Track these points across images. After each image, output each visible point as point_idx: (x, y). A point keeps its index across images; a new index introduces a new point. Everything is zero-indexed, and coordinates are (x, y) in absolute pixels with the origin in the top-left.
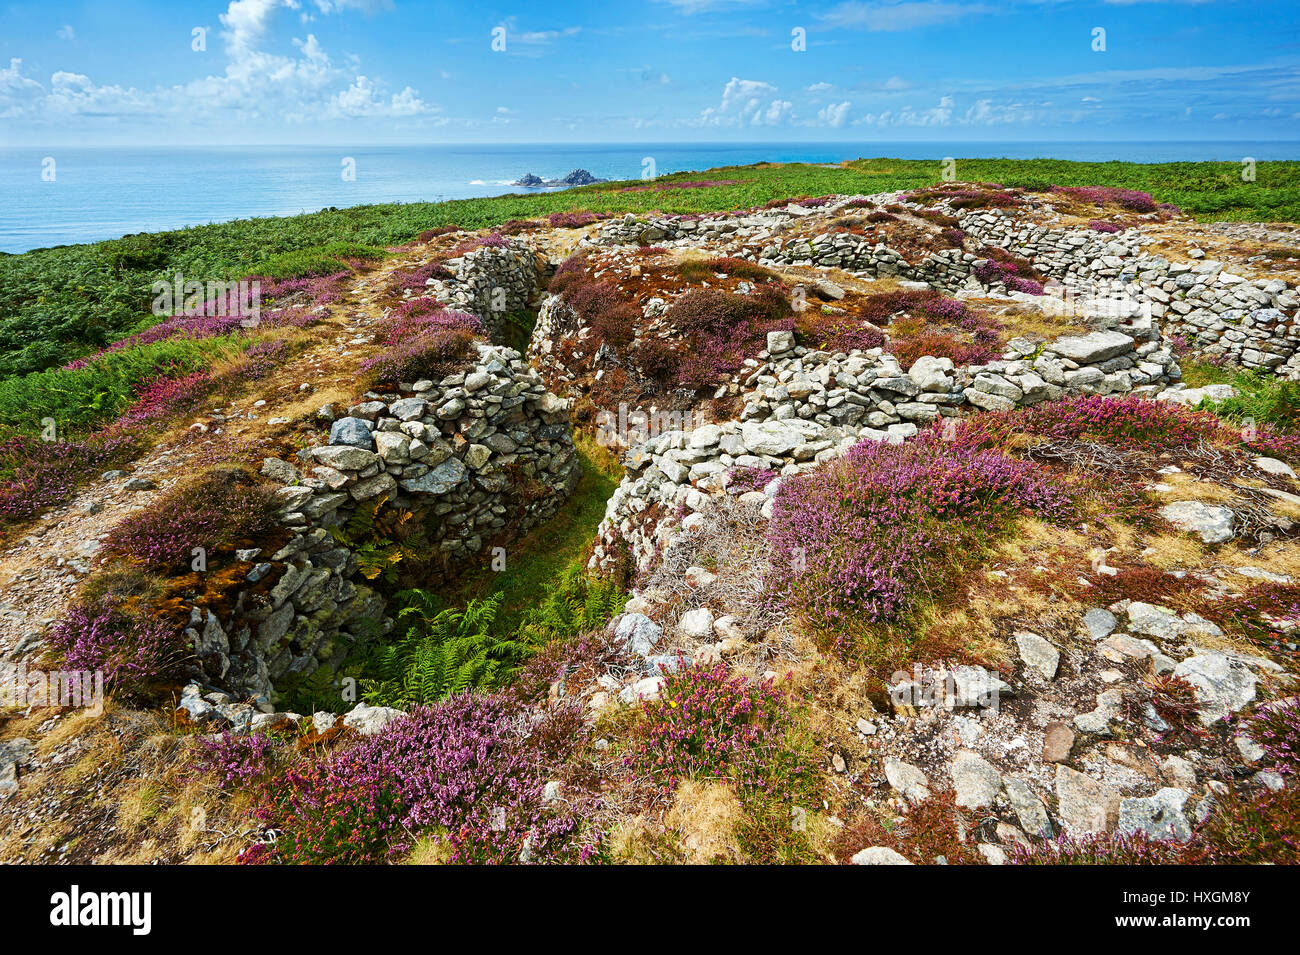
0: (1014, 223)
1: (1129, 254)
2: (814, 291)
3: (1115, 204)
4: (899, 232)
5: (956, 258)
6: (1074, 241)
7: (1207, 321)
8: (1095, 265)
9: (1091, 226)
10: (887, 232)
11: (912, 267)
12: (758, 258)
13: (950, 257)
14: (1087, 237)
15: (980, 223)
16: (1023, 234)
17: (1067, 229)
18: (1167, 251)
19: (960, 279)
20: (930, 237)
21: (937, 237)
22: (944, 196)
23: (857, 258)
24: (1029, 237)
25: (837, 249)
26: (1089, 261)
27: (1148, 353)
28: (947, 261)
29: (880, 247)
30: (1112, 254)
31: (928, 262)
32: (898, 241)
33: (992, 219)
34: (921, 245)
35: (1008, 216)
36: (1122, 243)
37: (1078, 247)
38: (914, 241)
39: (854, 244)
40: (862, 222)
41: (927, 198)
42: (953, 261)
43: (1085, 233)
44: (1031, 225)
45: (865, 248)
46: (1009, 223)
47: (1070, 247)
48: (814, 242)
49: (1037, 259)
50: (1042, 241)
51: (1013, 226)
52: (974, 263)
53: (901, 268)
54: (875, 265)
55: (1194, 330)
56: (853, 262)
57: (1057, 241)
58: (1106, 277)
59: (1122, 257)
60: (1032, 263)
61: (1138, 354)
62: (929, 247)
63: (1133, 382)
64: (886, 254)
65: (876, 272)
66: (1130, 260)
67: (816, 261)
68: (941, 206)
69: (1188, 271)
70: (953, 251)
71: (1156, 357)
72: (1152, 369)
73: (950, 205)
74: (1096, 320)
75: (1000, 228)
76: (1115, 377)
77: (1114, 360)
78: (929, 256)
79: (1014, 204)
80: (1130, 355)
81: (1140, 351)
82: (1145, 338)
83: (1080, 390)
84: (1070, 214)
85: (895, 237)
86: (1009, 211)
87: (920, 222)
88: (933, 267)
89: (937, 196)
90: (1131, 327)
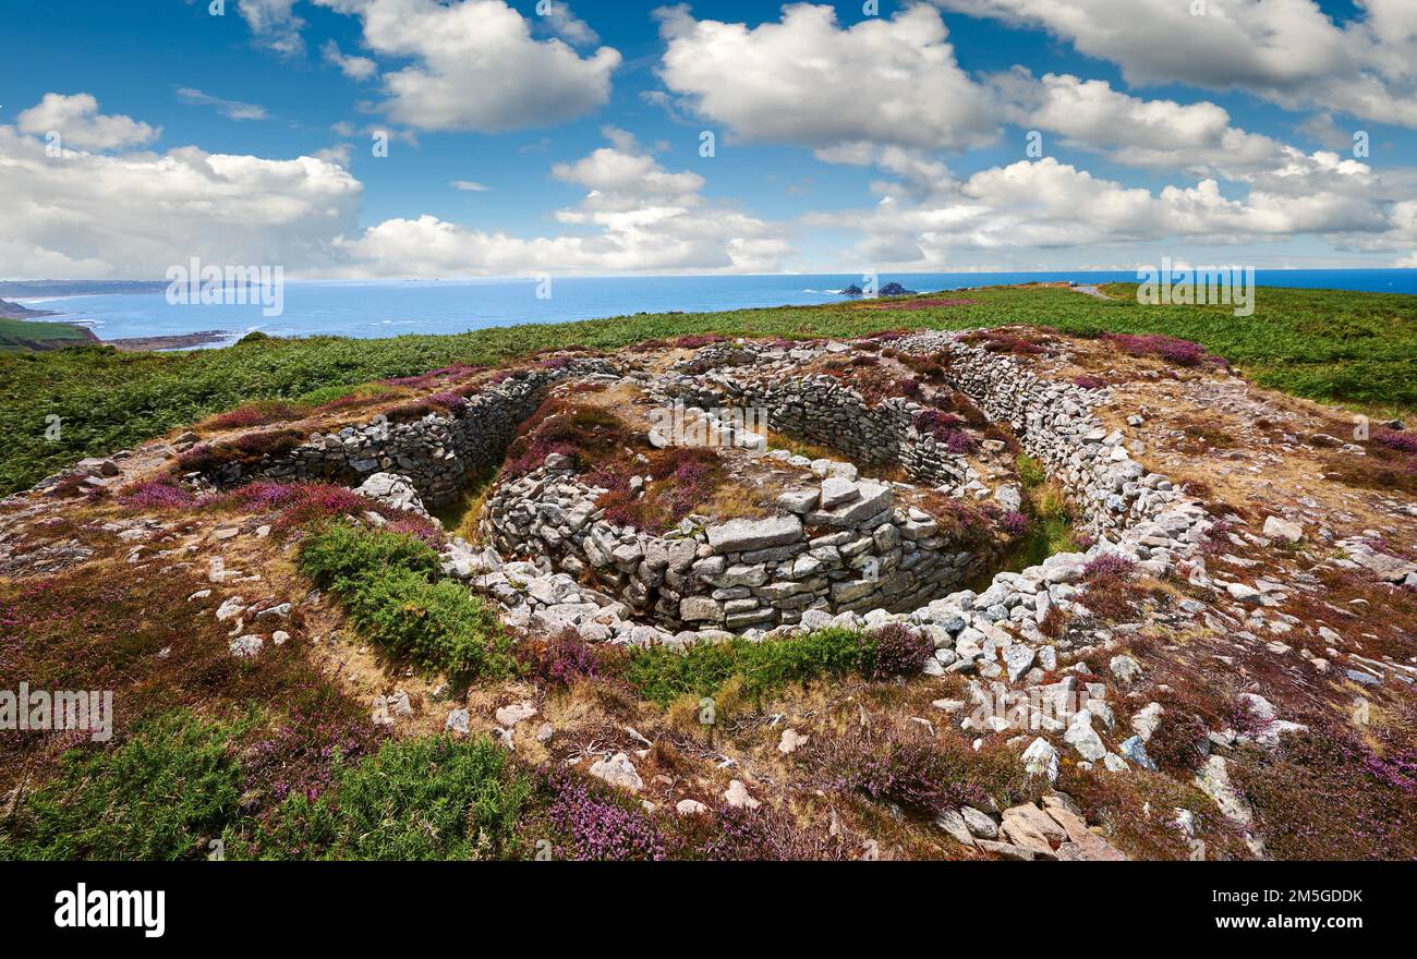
0: (1020, 370)
1: (1078, 414)
4: (868, 376)
6: (1051, 394)
8: (1056, 422)
9: (1079, 379)
10: (860, 375)
11: (871, 410)
13: (896, 405)
14: (1062, 391)
15: (999, 367)
16: (1023, 381)
17: (1057, 381)
18: (1112, 414)
19: (906, 425)
20: (893, 382)
21: (899, 383)
22: (987, 338)
23: (829, 397)
24: (1026, 384)
25: (815, 388)
26: (1056, 415)
28: (893, 408)
29: (848, 389)
30: (1065, 412)
31: (881, 407)
32: (863, 385)
33: (1008, 365)
34: (883, 390)
35: (1019, 363)
36: (1081, 402)
37: (1050, 402)
38: (878, 386)
39: (828, 384)
40: (848, 364)
41: (975, 339)
42: (899, 408)
43: (1066, 386)
44: (1030, 374)
45: (837, 388)
46: (1016, 370)
47: (1046, 399)
49: (1028, 408)
50: (1032, 391)
51: (1018, 374)
52: (912, 412)
53: (863, 411)
54: (841, 406)
55: (1086, 502)
56: (826, 400)
57: (1040, 392)
58: (1060, 433)
59: (1072, 417)
60: (1025, 411)
61: (809, 546)
62: (889, 393)
63: (771, 577)
64: (850, 396)
65: (845, 412)
66: (1077, 420)
67: (802, 397)
68: (980, 348)
69: (1100, 441)
70: (898, 399)
71: (820, 551)
72: (805, 564)
73: (986, 347)
74: (783, 505)
75: (1011, 374)
76: (743, 570)
77: (764, 551)
78: (885, 402)
79: (1031, 352)
80: (794, 545)
81: (812, 542)
82: (837, 528)
83: (700, 579)
84: (1080, 364)
85: (864, 381)
86: (1023, 358)
87: (899, 367)
88: (886, 412)
89: (982, 337)
90: (827, 514)
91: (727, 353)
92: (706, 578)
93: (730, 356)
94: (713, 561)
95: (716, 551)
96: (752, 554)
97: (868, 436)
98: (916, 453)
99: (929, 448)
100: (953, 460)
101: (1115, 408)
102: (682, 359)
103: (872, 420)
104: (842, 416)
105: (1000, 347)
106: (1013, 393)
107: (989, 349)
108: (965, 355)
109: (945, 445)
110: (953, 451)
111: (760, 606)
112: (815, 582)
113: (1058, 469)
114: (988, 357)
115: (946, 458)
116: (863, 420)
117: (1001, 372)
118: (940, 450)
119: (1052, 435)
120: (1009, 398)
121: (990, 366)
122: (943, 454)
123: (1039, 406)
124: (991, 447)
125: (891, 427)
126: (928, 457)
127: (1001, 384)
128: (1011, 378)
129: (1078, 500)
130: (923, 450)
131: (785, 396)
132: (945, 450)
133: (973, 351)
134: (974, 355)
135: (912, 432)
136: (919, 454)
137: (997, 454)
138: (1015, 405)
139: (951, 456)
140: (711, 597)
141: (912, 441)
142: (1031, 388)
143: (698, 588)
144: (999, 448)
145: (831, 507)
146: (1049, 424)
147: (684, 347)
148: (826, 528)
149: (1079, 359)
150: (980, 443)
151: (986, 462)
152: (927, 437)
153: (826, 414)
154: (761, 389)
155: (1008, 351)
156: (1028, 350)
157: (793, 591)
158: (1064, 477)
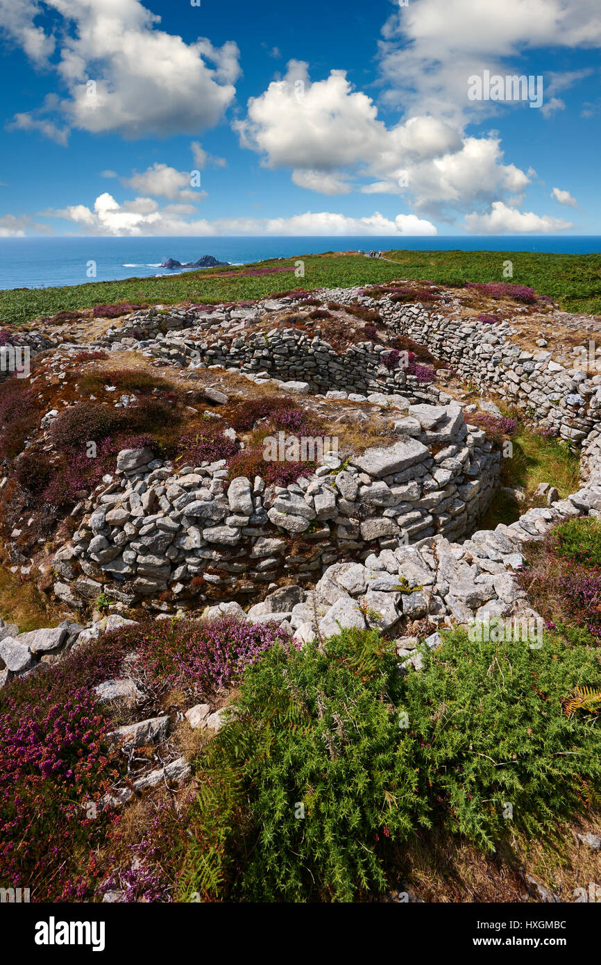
0: (429, 315)
1: (498, 343)
2: (201, 398)
3: (507, 297)
4: (330, 327)
5: (369, 348)
6: (465, 331)
7: (541, 400)
8: (478, 350)
9: (480, 318)
10: (322, 327)
11: (340, 356)
12: (229, 347)
13: (365, 348)
14: (474, 328)
15: (409, 314)
16: (436, 323)
17: (463, 320)
18: (523, 340)
19: (375, 365)
20: (353, 331)
21: (359, 331)
22: (388, 291)
23: (299, 347)
24: (439, 326)
25: (285, 341)
26: (475, 346)
27: (443, 459)
28: (363, 351)
29: (315, 340)
30: (487, 342)
31: (350, 351)
32: (329, 335)
33: (416, 311)
34: (347, 338)
35: (427, 309)
36: (494, 334)
37: (468, 335)
38: (341, 334)
39: (296, 337)
40: (305, 319)
41: (377, 293)
42: (367, 351)
43: (473, 324)
44: (440, 317)
45: (305, 340)
46: (426, 315)
47: (463, 335)
48: (269, 335)
49: (444, 343)
50: (446, 330)
51: (429, 317)
52: (382, 353)
53: (332, 356)
54: (312, 354)
55: (533, 405)
56: (297, 351)
57: (455, 330)
58: (485, 359)
59: (493, 345)
60: (441, 346)
61: (435, 461)
62: (352, 339)
63: (423, 491)
64: (319, 345)
65: (315, 360)
66: (499, 347)
67: (270, 351)
68: (385, 299)
69: (531, 359)
70: (367, 343)
71: (449, 463)
72: (442, 475)
73: (391, 299)
74: (402, 431)
75: (422, 318)
76: (404, 489)
77: (409, 470)
78: (351, 347)
79: (432, 299)
80: (425, 464)
81: (437, 457)
82: (446, 443)
83: (371, 504)
84: (470, 307)
85: (328, 331)
86: (428, 304)
87: (349, 318)
88: (354, 356)
89: (384, 291)
90: (434, 434)
91: (156, 319)
92: (376, 500)
93: (160, 322)
94: (380, 485)
95: (375, 478)
96: (403, 475)
97: (338, 377)
98: (387, 386)
99: (401, 381)
100: (425, 387)
101: (522, 335)
102: (113, 328)
103: (342, 364)
104: (313, 364)
105: (404, 297)
106: (426, 333)
107: (394, 300)
108: (373, 307)
109: (414, 377)
110: (422, 381)
111: (424, 516)
112: (453, 488)
113: (490, 386)
114: (395, 307)
115: (417, 387)
116: (332, 364)
117: (410, 317)
118: (411, 380)
119: (475, 362)
120: (423, 338)
121: (399, 313)
122: (415, 384)
123: (456, 341)
124: (444, 375)
125: (359, 368)
126: (399, 389)
127: (413, 327)
128: (423, 321)
129: (522, 404)
130: (395, 383)
131: (253, 352)
132: (416, 380)
133: (380, 302)
134: (381, 306)
135: (382, 370)
136: (389, 387)
137: (448, 379)
138: (429, 343)
139: (423, 385)
140: (382, 517)
141: (383, 377)
142: (445, 327)
143: (371, 511)
144: (448, 375)
145: (434, 428)
146: (467, 354)
147: (103, 316)
148: (437, 444)
149: (466, 303)
150: (435, 373)
151: (446, 386)
152: (398, 371)
153: (297, 363)
154: (225, 347)
155: (412, 300)
156: (427, 298)
157: (441, 497)
158: (501, 391)
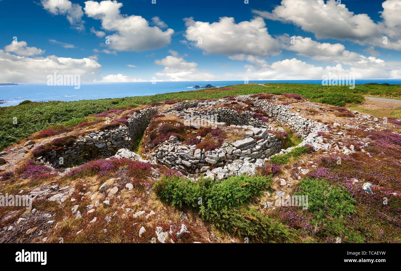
0: (269, 103)
1: (286, 111)
2: (192, 127)
3: (293, 98)
4: (237, 106)
5: (248, 113)
6: (278, 107)
7: (297, 127)
8: (281, 113)
9: (282, 104)
10: (235, 107)
11: (240, 115)
12: (206, 113)
13: (247, 113)
14: (281, 106)
16: (270, 105)
17: (278, 104)
18: (293, 110)
19: (250, 118)
20: (244, 108)
21: (245, 108)
22: (257, 96)
23: (228, 113)
24: (271, 106)
25: (223, 111)
26: (281, 112)
28: (246, 114)
29: (232, 110)
30: (283, 111)
31: (243, 114)
32: (236, 109)
33: (265, 102)
36: (286, 108)
37: (279, 109)
38: (240, 109)
39: (227, 110)
40: (230, 104)
41: (254, 96)
42: (248, 114)
43: (281, 105)
44: (271, 103)
45: (229, 110)
46: (268, 103)
47: (277, 109)
48: (219, 109)
49: (273, 111)
50: (273, 107)
51: (268, 104)
52: (252, 114)
53: (237, 115)
54: (231, 115)
55: (295, 128)
56: (227, 114)
57: (275, 107)
58: (283, 115)
59: (285, 111)
60: (272, 112)
61: (256, 143)
62: (243, 110)
63: (252, 152)
64: (233, 112)
65: (232, 116)
66: (287, 112)
67: (219, 114)
68: (257, 98)
69: (294, 115)
70: (247, 111)
71: (260, 144)
72: (258, 147)
73: (258, 98)
74: (247, 135)
75: (266, 104)
76: (246, 151)
77: (248, 146)
78: (243, 112)
79: (270, 98)
80: (254, 144)
81: (257, 142)
82: (261, 138)
83: (236, 155)
84: (281, 100)
85: (236, 108)
86: (268, 100)
87: (243, 104)
88: (244, 115)
89: (256, 96)
90: (257, 136)
91: (185, 105)
92: (237, 154)
94: (239, 150)
95: (238, 148)
96: (246, 147)
97: (239, 121)
98: (254, 124)
99: (257, 122)
100: (264, 124)
101: (293, 109)
102: (170, 107)
103: (241, 117)
104: (232, 117)
105: (262, 98)
106: (268, 108)
107: (259, 99)
108: (253, 100)
109: (261, 121)
111: (252, 159)
112: (261, 151)
113: (285, 123)
114: (259, 100)
115: (262, 124)
116: (237, 117)
117: (264, 103)
118: (260, 122)
119: (281, 116)
120: (267, 109)
121: (260, 102)
122: (261, 123)
123: (276, 110)
124: (270, 120)
125: (246, 119)
126: (257, 124)
127: (264, 106)
128: (267, 105)
129: (293, 128)
130: (256, 123)
131: (213, 114)
132: (262, 122)
133: (255, 99)
134: (255, 100)
135: (252, 119)
136: (255, 124)
137: (272, 121)
138: (269, 111)
139: (264, 123)
140: (239, 159)
141: (252, 121)
142: (273, 106)
143: (236, 157)
144: (272, 120)
145: (257, 134)
146: (279, 114)
148: (258, 139)
149: (280, 99)
150: (268, 120)
151: (271, 123)
152: (257, 119)
153: (227, 117)
154: (205, 113)
155: (264, 98)
156: (268, 98)
157: (257, 153)
158: (287, 125)
